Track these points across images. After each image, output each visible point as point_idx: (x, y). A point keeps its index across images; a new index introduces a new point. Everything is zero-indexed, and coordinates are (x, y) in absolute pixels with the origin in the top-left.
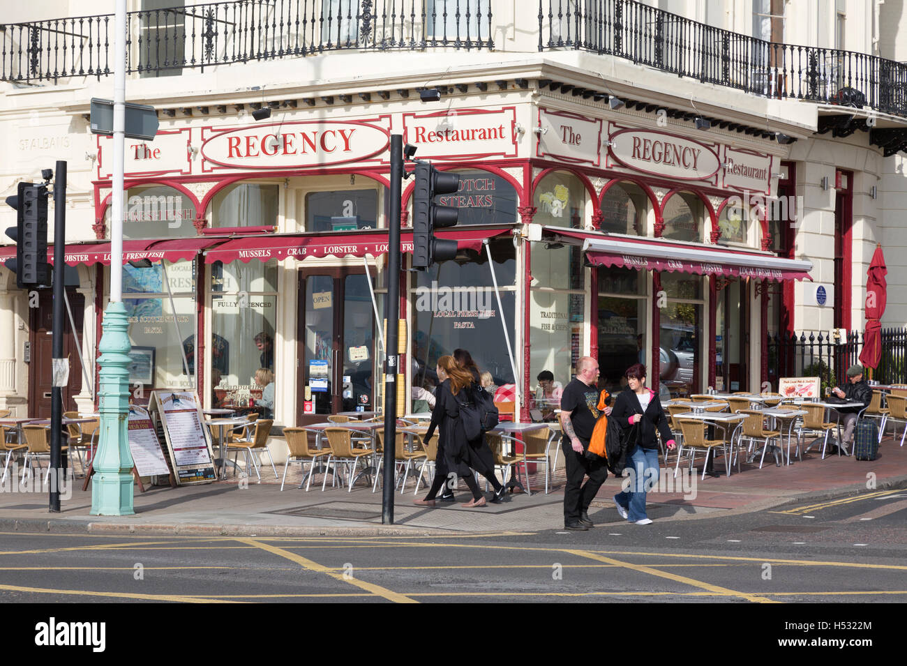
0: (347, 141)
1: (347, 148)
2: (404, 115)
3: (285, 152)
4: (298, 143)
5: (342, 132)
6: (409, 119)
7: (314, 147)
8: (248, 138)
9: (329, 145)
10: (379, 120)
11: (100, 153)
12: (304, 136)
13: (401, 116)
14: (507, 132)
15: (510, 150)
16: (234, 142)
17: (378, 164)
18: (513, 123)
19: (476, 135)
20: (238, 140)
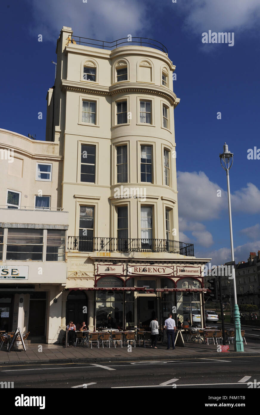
0: (164, 270)
1: (164, 272)
2: (177, 266)
3: (149, 272)
4: (152, 270)
5: (163, 269)
6: (178, 267)
7: (156, 271)
8: (139, 268)
9: (160, 271)
10: (171, 267)
11: (98, 268)
12: (154, 269)
13: (176, 266)
14: (199, 272)
15: (200, 275)
16: (136, 269)
17: (171, 276)
18: (200, 270)
19: (193, 271)
20: (137, 268)
